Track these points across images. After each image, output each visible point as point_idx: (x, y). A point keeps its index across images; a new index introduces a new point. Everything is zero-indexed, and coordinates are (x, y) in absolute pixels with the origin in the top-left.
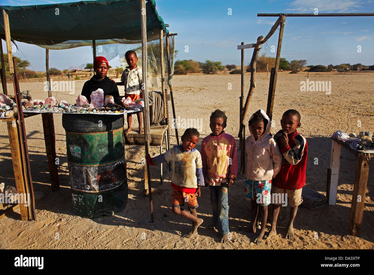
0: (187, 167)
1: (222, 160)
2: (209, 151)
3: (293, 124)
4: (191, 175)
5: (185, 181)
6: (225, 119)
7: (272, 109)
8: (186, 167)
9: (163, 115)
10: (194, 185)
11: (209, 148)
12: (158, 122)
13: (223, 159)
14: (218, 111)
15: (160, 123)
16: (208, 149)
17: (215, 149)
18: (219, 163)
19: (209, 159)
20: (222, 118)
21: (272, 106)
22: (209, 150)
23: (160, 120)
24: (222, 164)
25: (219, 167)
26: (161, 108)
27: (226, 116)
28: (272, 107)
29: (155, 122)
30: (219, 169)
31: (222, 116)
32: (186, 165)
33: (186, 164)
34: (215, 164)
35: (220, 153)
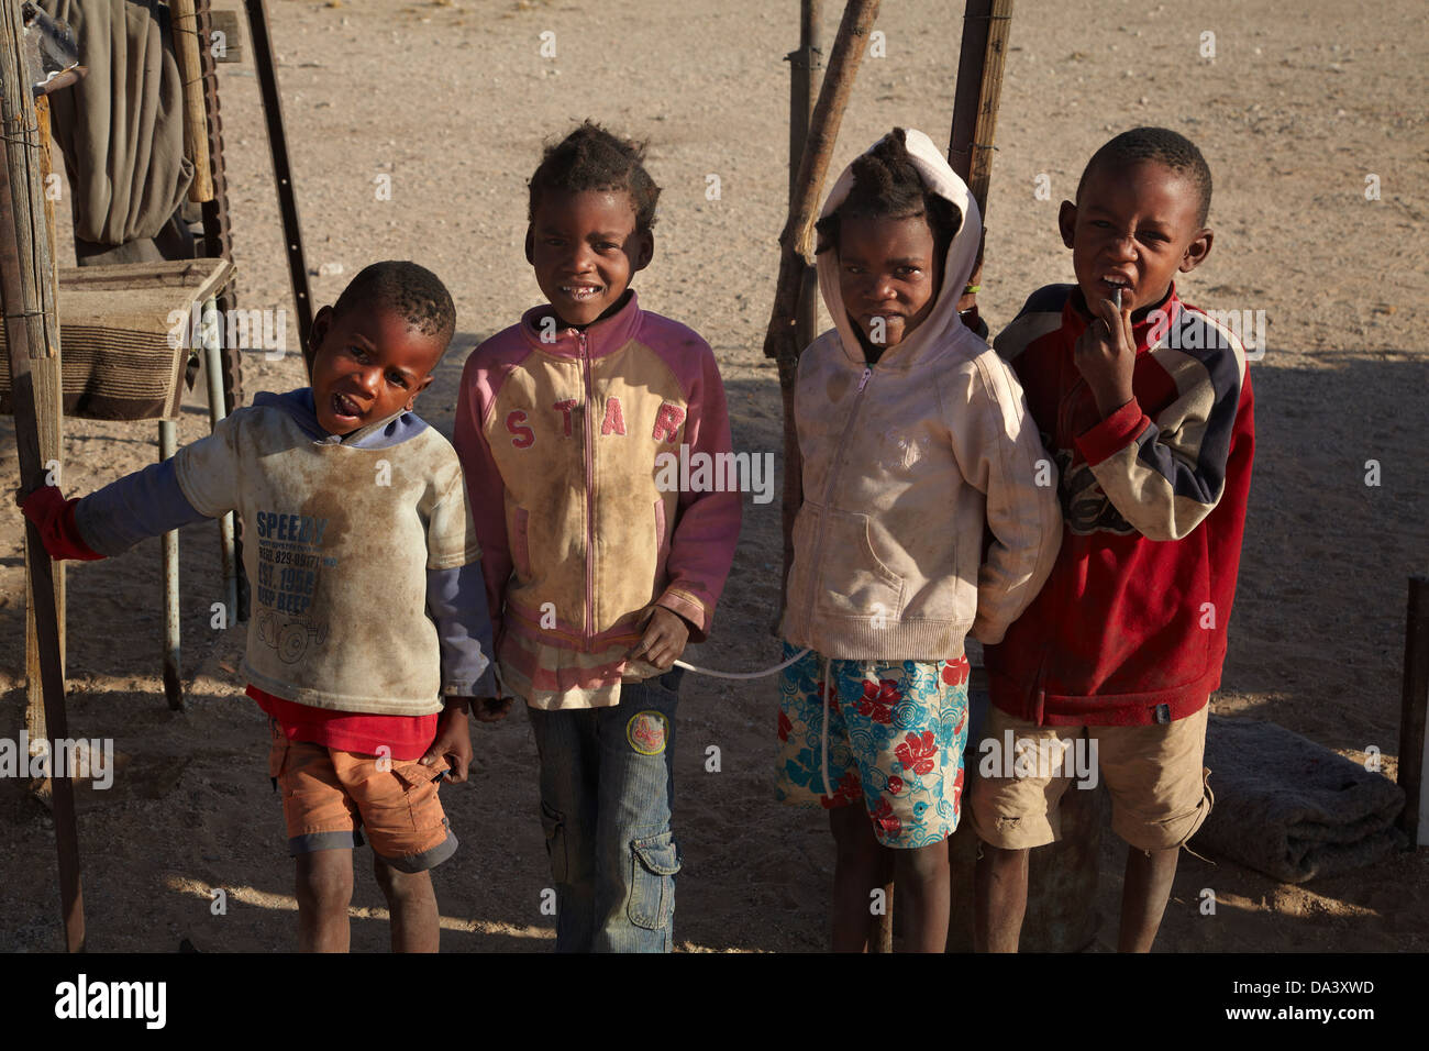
0: (350, 557)
1: (623, 508)
2: (517, 443)
3: (1167, 239)
4: (382, 617)
5: (338, 666)
6: (646, 199)
7: (990, 122)
8: (345, 553)
9: (182, 180)
10: (404, 693)
11: (518, 424)
12: (140, 236)
13: (631, 505)
14: (591, 136)
15: (157, 241)
16: (514, 430)
17: (567, 430)
18: (599, 530)
19: (524, 506)
20: (627, 194)
21: (988, 105)
22: (521, 437)
23: (160, 215)
24: (625, 540)
25: (607, 565)
26: (159, 123)
27: (651, 182)
28: (991, 108)
29: (118, 235)
30: (605, 575)
31: (627, 178)
32: (343, 541)
33: (346, 536)
34: (573, 547)
35: (611, 458)
